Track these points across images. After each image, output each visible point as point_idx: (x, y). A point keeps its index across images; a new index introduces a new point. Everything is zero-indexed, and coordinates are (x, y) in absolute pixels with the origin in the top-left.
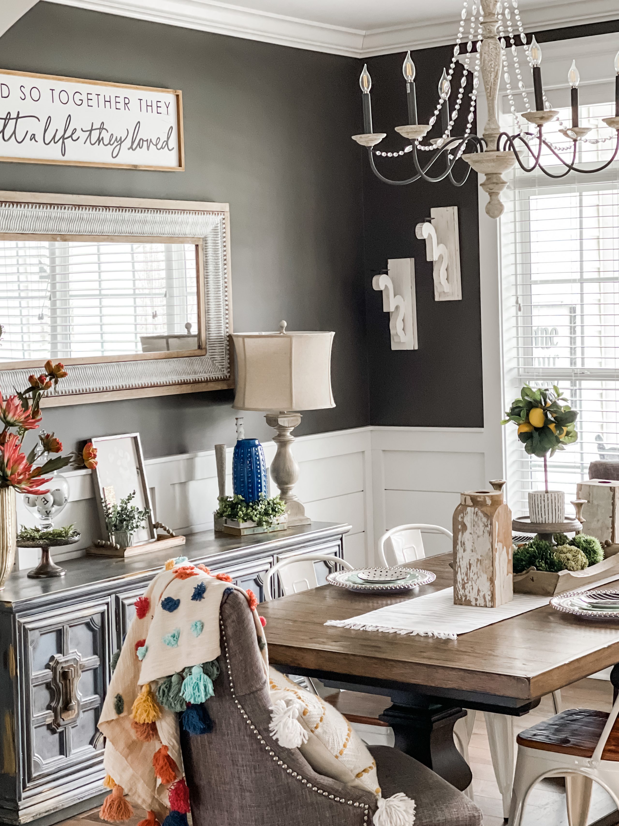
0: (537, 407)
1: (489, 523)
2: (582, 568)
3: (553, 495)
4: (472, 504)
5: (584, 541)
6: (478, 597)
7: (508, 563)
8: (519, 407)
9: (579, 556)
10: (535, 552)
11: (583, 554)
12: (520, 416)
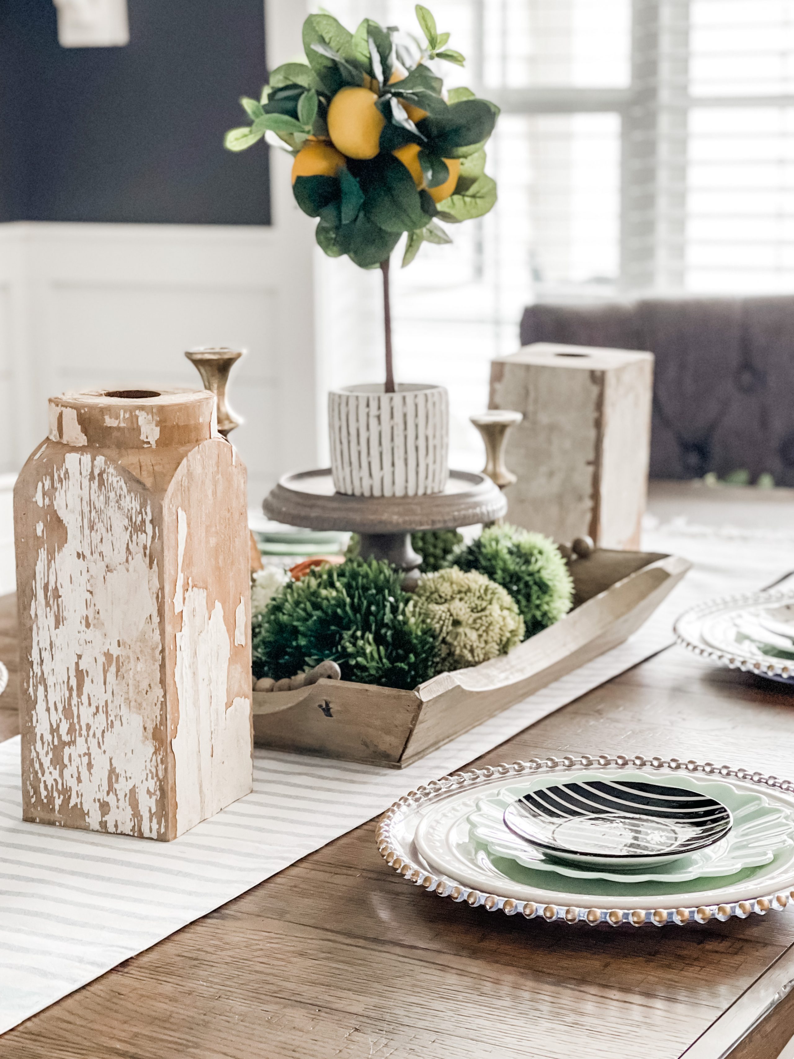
0: (354, 84)
1: (148, 518)
2: (504, 650)
3: (410, 401)
4: (82, 440)
5: (511, 552)
6: (111, 799)
7: (232, 661)
8: (295, 86)
9: (495, 610)
10: (341, 604)
11: (507, 599)
12: (294, 114)
